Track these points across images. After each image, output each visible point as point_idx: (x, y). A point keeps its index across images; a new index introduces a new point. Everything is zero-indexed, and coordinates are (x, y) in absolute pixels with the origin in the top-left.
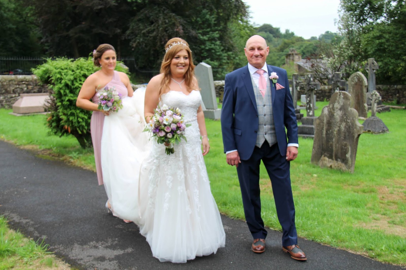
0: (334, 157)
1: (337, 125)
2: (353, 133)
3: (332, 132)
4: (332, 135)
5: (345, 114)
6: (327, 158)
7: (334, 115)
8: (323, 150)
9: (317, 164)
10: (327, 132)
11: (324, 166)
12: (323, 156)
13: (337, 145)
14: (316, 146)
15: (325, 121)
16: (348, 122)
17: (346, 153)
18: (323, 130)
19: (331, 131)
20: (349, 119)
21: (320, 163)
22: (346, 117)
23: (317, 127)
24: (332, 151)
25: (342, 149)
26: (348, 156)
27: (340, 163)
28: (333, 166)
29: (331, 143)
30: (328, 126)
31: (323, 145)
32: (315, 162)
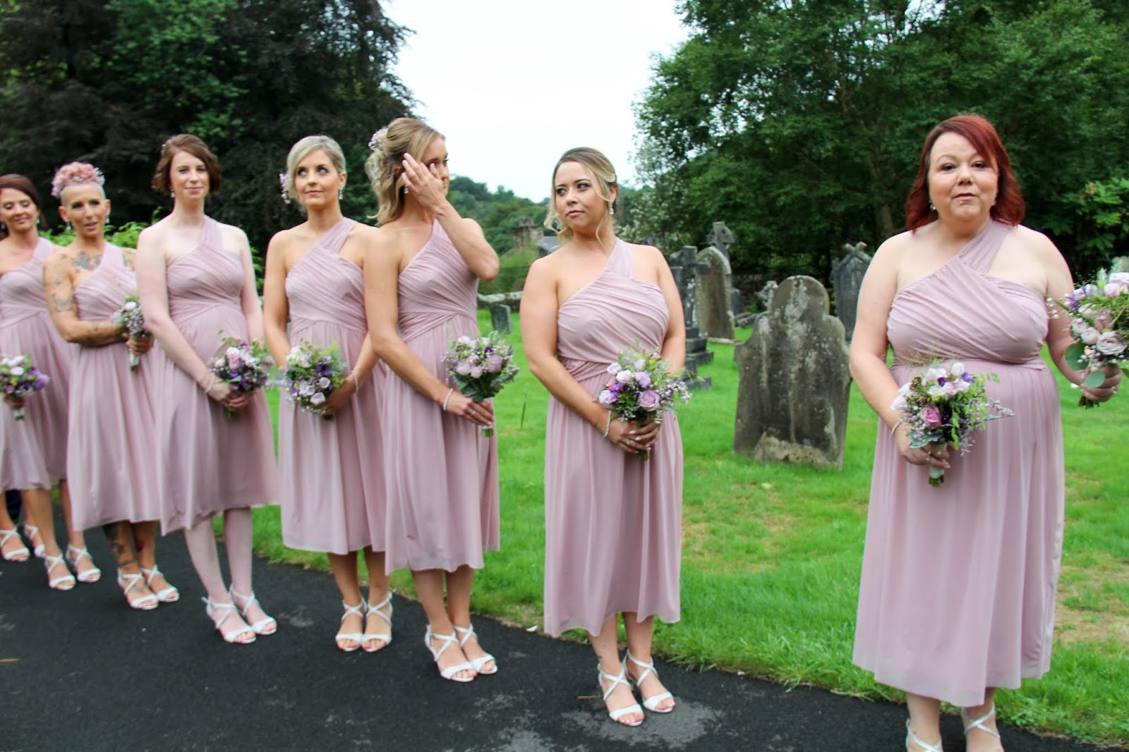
0: (793, 436)
1: (795, 358)
2: (838, 375)
3: (784, 376)
4: (785, 383)
5: (814, 331)
6: (774, 440)
7: (786, 335)
8: (763, 419)
9: (750, 455)
10: (770, 375)
11: (769, 459)
12: (764, 434)
13: (800, 406)
14: (745, 410)
15: (764, 350)
16: (824, 349)
17: (823, 423)
18: (761, 371)
19: (780, 373)
20: (825, 343)
21: (759, 454)
22: (819, 337)
23: (746, 365)
24: (786, 421)
25: (812, 414)
26: (829, 429)
27: (808, 448)
28: (792, 458)
29: (783, 401)
30: (774, 361)
31: (762, 407)
32: (744, 452)
